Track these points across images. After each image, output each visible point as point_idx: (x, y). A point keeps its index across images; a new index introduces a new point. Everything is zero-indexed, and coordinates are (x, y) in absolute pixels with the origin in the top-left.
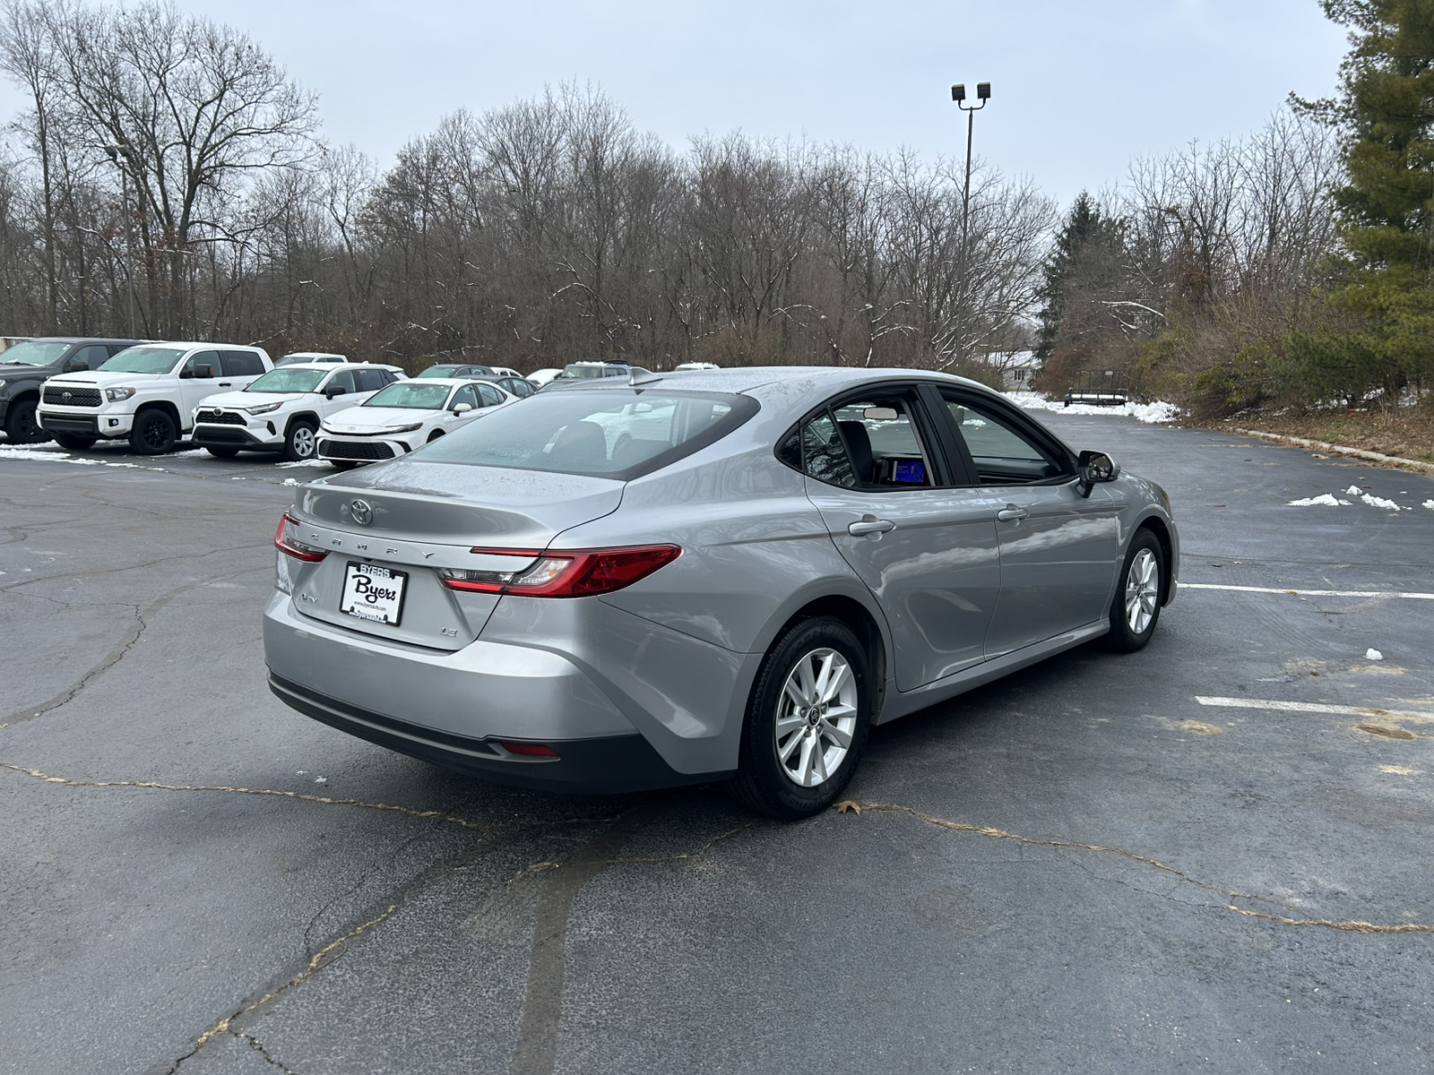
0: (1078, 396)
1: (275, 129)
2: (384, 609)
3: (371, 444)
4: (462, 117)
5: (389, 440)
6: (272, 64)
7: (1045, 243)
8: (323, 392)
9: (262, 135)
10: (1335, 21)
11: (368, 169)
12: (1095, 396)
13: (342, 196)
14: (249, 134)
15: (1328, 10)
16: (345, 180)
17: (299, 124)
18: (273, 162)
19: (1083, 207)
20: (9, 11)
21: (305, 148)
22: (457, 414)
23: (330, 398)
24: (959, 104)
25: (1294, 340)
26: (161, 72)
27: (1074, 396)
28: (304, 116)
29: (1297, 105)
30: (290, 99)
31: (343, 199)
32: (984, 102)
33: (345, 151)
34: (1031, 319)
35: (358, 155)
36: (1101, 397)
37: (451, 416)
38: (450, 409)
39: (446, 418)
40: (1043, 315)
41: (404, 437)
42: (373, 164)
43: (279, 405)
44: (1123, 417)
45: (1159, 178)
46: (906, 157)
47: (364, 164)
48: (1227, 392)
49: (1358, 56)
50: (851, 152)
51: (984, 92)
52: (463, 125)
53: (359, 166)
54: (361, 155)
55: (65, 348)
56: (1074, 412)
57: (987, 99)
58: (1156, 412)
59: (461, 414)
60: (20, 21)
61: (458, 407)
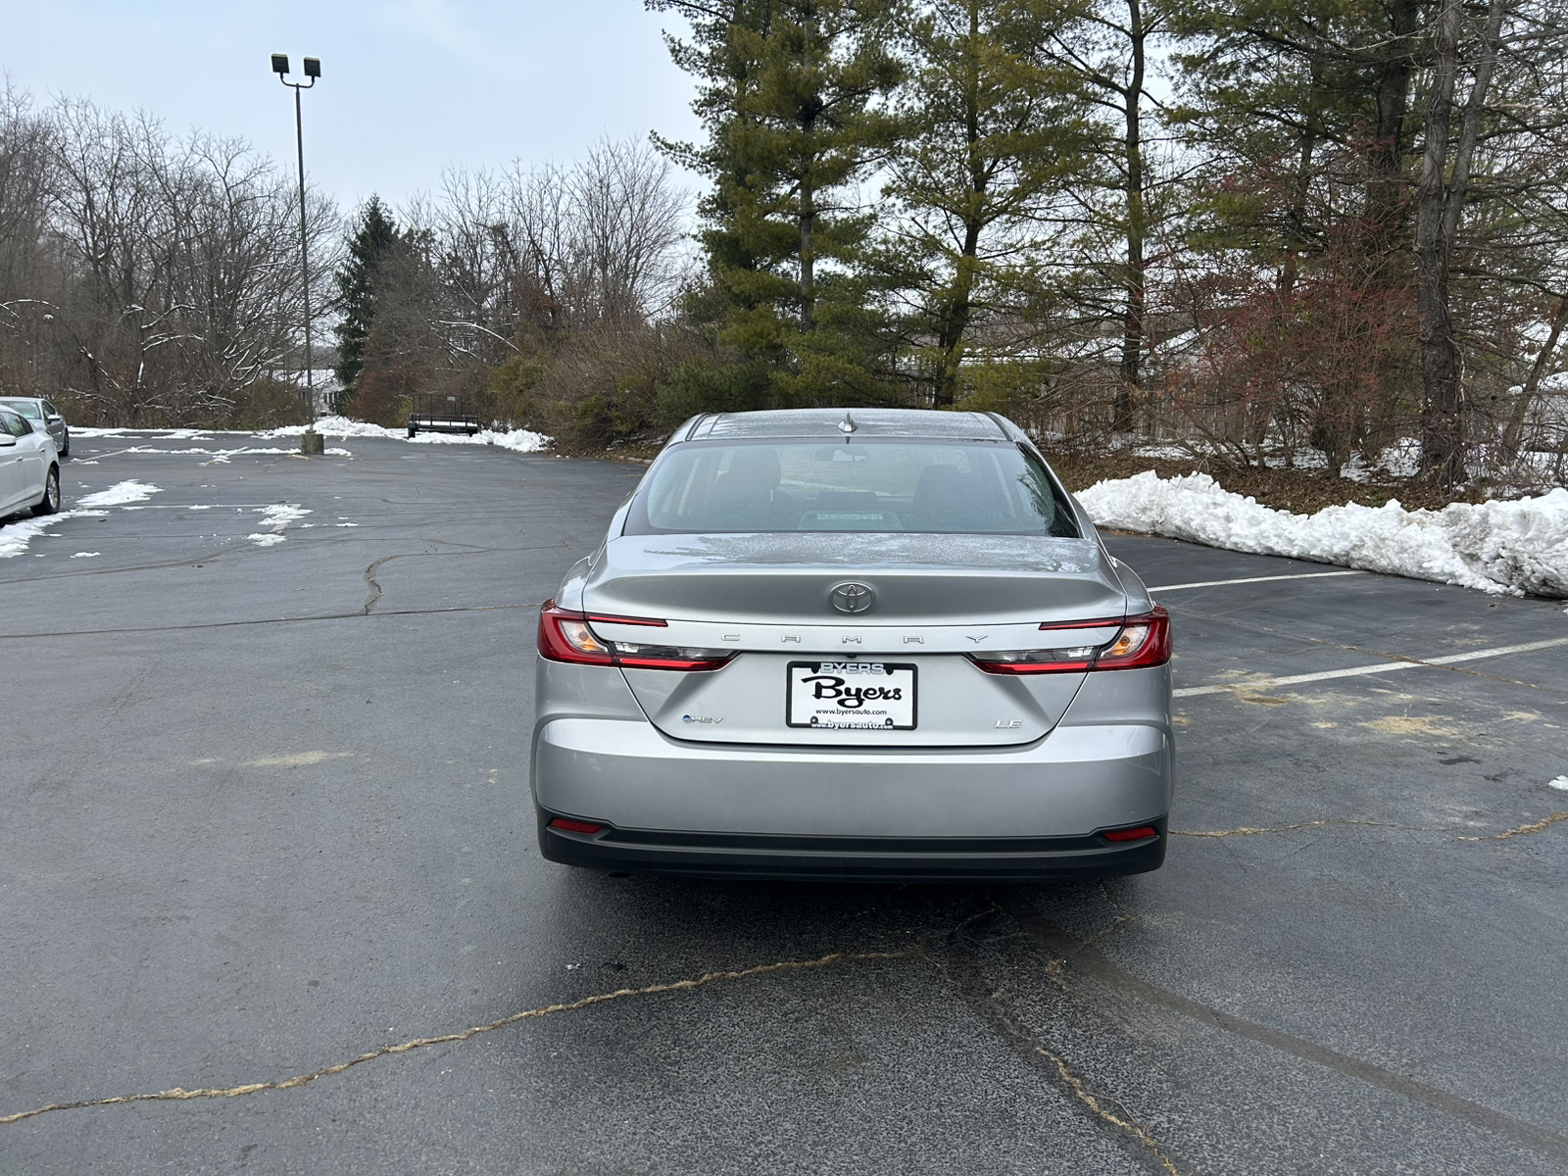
0: (428, 423)
2: (884, 712)
7: (331, 248)
10: (682, 67)
12: (447, 424)
15: (677, 56)
19: (374, 213)
24: (282, 77)
25: (686, 372)
27: (423, 423)
29: (659, 144)
32: (313, 81)
34: (327, 333)
36: (454, 424)
40: (339, 330)
44: (482, 445)
45: (473, 192)
46: (147, 124)
48: (607, 420)
49: (702, 105)
50: (90, 109)
51: (312, 68)
56: (428, 441)
57: (316, 78)
58: (523, 441)
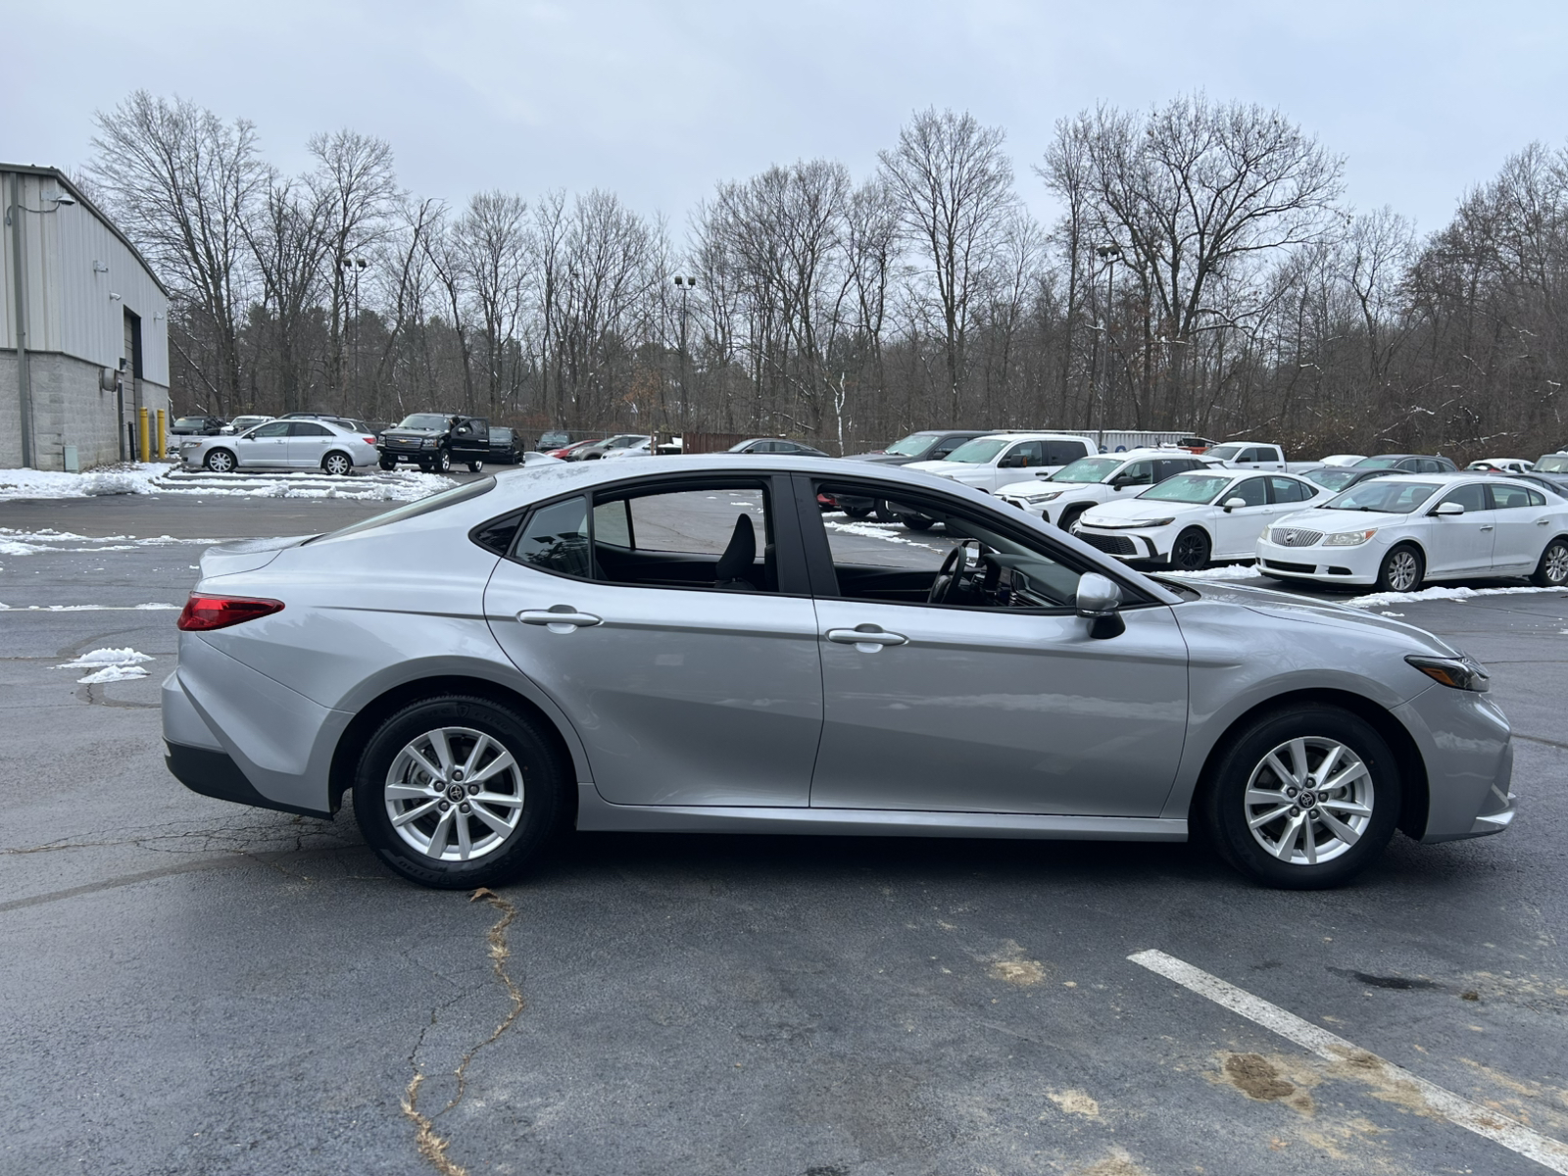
1: (1295, 204)
3: (1114, 538)
4: (1534, 153)
5: (1133, 536)
6: (1299, 135)
8: (1111, 483)
9: (1280, 213)
11: (1404, 231)
13: (1367, 267)
14: (1265, 214)
16: (1373, 246)
17: (1320, 194)
18: (1289, 240)
20: (1059, 133)
21: (1328, 219)
22: (1228, 510)
23: (1117, 489)
26: (1184, 165)
28: (1327, 185)
30: (1315, 169)
31: (1369, 270)
33: (1377, 216)
35: (1392, 218)
37: (1220, 512)
38: (1220, 504)
39: (1211, 514)
41: (1149, 533)
42: (1411, 225)
43: (1057, 495)
47: (1400, 226)
52: (1533, 162)
53: (1393, 230)
54: (1397, 217)
55: (933, 441)
59: (1233, 510)
60: (1068, 140)
61: (1230, 502)
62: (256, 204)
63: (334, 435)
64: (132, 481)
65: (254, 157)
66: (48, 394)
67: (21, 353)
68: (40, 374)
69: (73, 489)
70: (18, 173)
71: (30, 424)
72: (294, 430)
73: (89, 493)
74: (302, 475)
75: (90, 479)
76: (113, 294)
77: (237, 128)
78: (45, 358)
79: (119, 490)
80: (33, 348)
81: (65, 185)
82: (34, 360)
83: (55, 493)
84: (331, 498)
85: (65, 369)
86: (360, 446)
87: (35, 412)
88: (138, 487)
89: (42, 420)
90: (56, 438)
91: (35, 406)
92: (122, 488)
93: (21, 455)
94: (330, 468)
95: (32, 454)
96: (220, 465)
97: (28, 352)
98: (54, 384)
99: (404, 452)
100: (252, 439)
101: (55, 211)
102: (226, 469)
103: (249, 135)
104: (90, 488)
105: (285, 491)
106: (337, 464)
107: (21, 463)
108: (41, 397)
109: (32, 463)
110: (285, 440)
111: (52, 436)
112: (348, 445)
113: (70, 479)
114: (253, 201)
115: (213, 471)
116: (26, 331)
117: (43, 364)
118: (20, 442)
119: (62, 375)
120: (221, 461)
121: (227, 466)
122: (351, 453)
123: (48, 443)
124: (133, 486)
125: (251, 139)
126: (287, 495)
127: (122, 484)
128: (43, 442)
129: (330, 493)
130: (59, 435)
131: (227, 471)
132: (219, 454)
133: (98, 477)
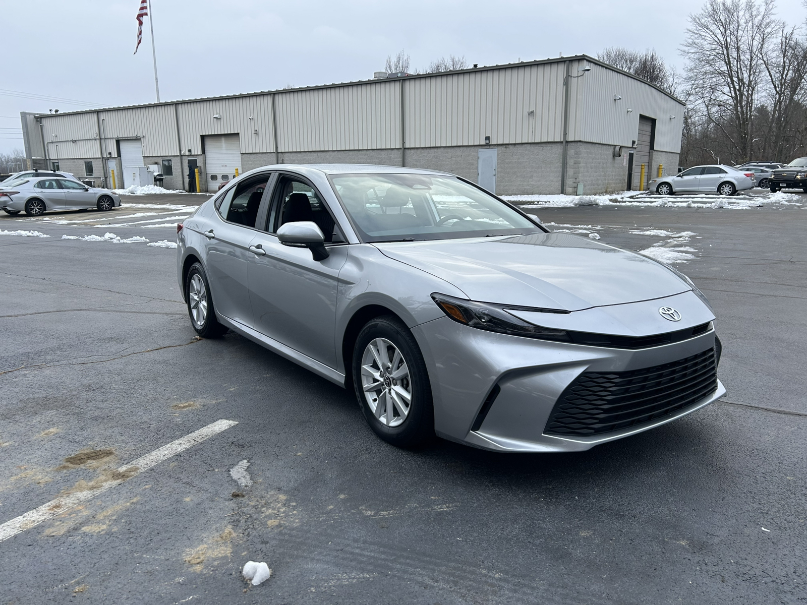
62: (773, 46)
63: (727, 173)
64: (597, 199)
65: (772, 17)
66: (573, 160)
67: (564, 143)
68: (571, 152)
69: (570, 203)
70: (569, 61)
71: (565, 174)
72: (703, 172)
73: (576, 205)
74: (704, 195)
75: (576, 199)
76: (629, 110)
77: (764, 4)
78: (573, 144)
79: (590, 203)
80: (569, 140)
81: (590, 61)
82: (569, 145)
83: (561, 205)
84: (689, 207)
85: (582, 148)
86: (741, 179)
87: (568, 169)
88: (599, 201)
89: (570, 172)
90: (574, 179)
91: (568, 166)
92: (591, 202)
93: (560, 188)
94: (722, 192)
95: (565, 188)
96: (664, 191)
97: (567, 142)
98: (576, 156)
99: (784, 181)
100: (682, 177)
101: (583, 75)
102: (666, 193)
103: (771, 6)
104: (577, 202)
105: (666, 204)
106: (727, 189)
107: (560, 192)
108: (571, 162)
109: (564, 192)
110: (698, 177)
111: (573, 179)
112: (734, 179)
113: (571, 198)
114: (770, 43)
115: (660, 194)
116: (567, 132)
117: (572, 147)
118: (561, 182)
119: (581, 151)
120: (665, 189)
121: (667, 192)
122: (735, 182)
123: (571, 183)
124: (597, 201)
125: (772, 8)
126: (666, 206)
127: (591, 201)
128: (569, 182)
129: (689, 204)
130: (576, 179)
131: (667, 194)
132: (664, 186)
133: (580, 197)
